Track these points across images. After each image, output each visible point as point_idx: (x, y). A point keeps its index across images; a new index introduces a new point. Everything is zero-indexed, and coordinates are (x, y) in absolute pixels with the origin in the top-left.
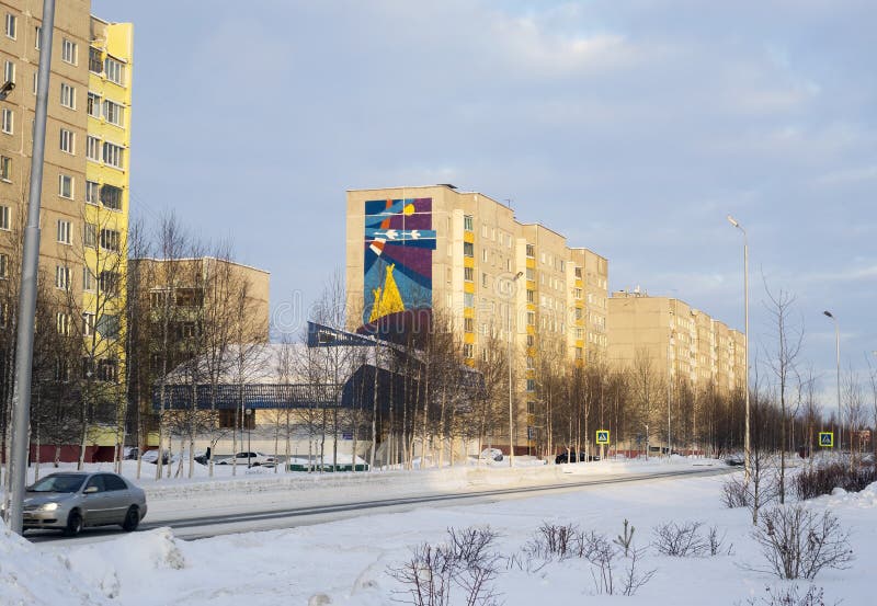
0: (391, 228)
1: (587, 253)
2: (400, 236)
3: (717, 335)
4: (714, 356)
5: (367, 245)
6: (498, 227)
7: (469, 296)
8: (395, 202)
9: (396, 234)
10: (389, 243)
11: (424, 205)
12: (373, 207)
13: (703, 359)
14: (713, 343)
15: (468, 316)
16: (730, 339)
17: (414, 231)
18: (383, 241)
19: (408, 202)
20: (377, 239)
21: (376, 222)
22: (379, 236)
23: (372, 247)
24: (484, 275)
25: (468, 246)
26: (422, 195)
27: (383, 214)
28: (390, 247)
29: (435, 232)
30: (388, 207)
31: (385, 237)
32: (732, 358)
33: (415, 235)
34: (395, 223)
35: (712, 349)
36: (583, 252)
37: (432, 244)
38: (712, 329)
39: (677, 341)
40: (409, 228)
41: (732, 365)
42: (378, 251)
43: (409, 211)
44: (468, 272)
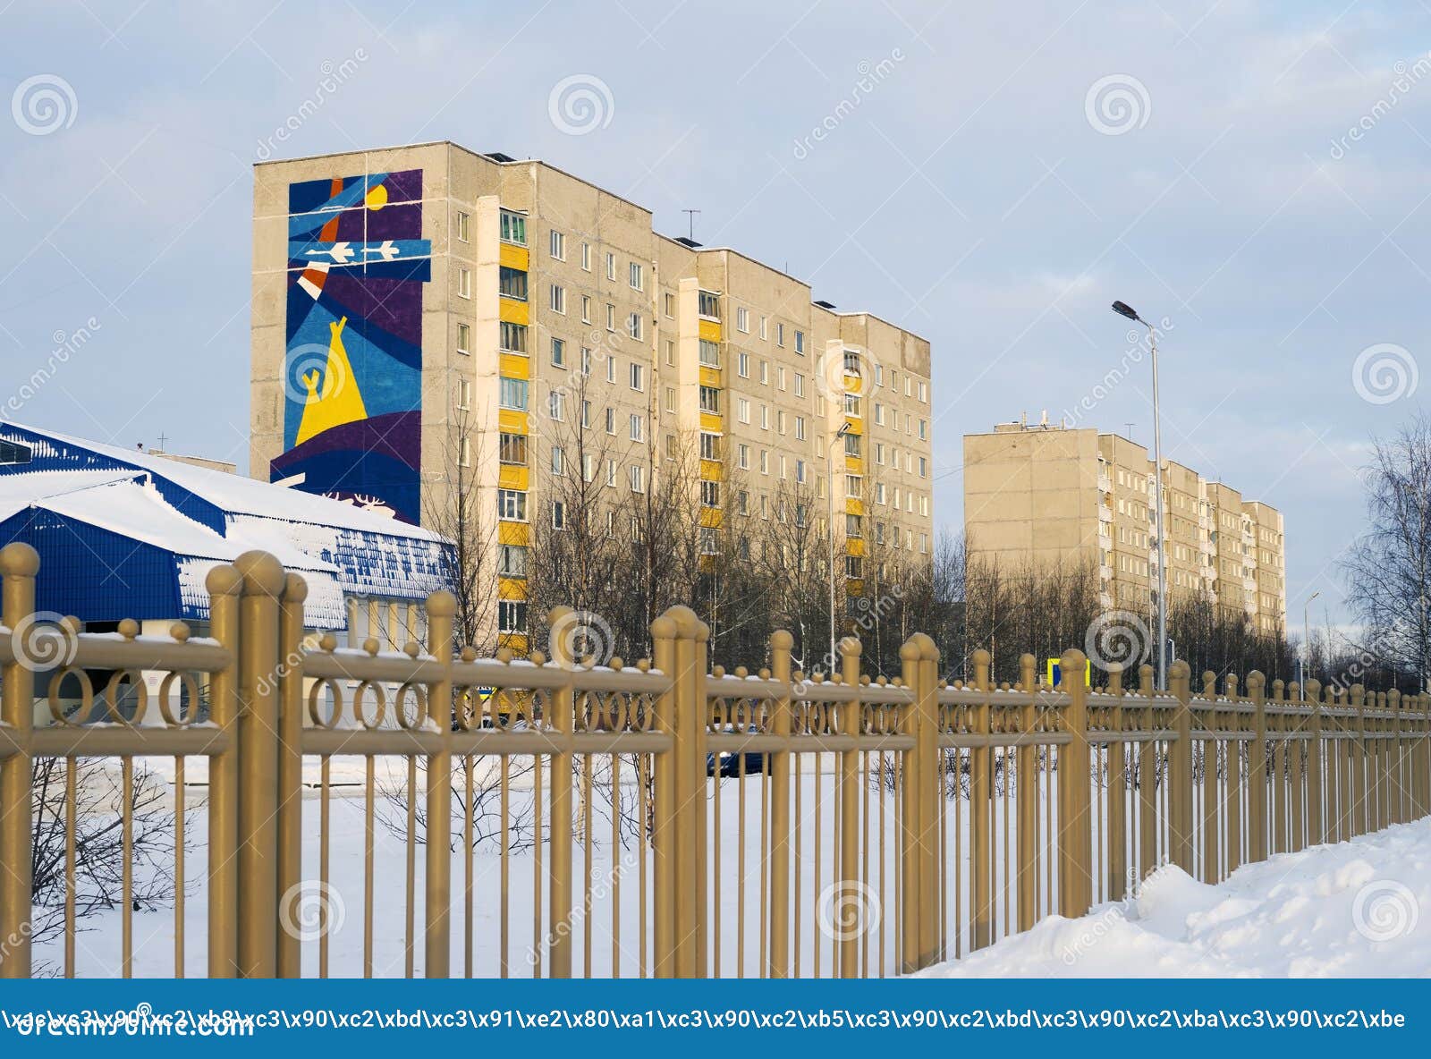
0: (340, 239)
1: (872, 323)
2: (358, 256)
3: (1215, 510)
4: (1208, 548)
5: (293, 277)
6: (599, 241)
7: (514, 386)
8: (349, 182)
9: (351, 253)
10: (336, 272)
11: (407, 184)
12: (305, 196)
13: (1180, 553)
14: (1207, 524)
15: (514, 428)
16: (1246, 517)
17: (387, 244)
18: (324, 267)
19: (375, 181)
20: (312, 265)
21: (309, 228)
22: (316, 258)
23: (303, 282)
24: (558, 344)
25: (512, 279)
26: (399, 164)
27: (324, 210)
28: (337, 280)
29: (428, 243)
30: (336, 192)
31: (328, 259)
32: (1253, 554)
33: (388, 251)
34: (349, 228)
35: (1203, 535)
36: (862, 321)
37: (422, 271)
38: (1203, 495)
39: (1116, 514)
40: (376, 239)
41: (1253, 565)
42: (314, 292)
43: (376, 200)
44: (514, 335)
